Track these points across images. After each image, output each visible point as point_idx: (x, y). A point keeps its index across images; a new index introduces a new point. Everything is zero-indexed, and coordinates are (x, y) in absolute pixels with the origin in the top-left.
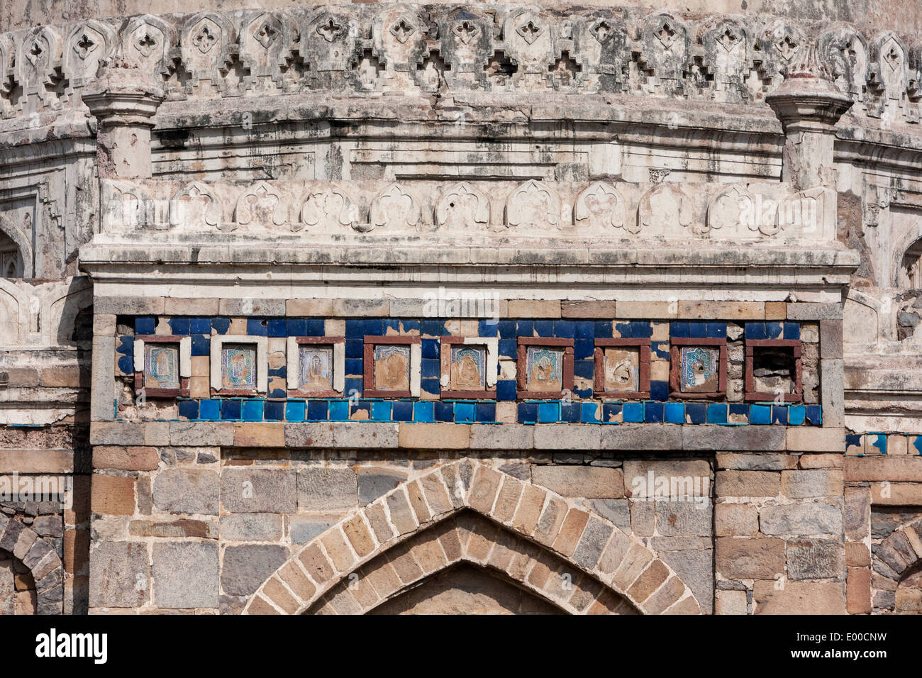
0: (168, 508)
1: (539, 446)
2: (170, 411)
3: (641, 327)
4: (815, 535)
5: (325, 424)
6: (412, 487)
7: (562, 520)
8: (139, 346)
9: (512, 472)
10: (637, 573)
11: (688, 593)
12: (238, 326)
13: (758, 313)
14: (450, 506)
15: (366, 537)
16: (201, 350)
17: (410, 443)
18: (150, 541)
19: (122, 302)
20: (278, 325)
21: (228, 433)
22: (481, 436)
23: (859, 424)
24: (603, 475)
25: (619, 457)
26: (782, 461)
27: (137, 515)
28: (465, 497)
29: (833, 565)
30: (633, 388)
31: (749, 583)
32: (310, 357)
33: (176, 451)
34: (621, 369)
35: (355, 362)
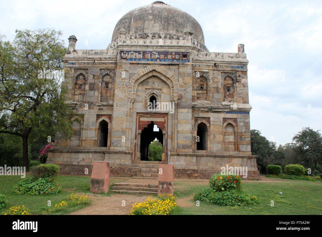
0: (124, 69)
1: (162, 63)
2: (125, 60)
3: (172, 52)
4: (189, 72)
5: (140, 61)
6: (149, 67)
7: (163, 71)
8: (122, 54)
9: (159, 66)
10: (171, 76)
11: (176, 78)
12: (132, 52)
13: (183, 52)
14: (152, 69)
15: (144, 72)
16: (128, 54)
17: (149, 63)
18: (122, 72)
19: (121, 50)
20: (135, 52)
21: (130, 62)
22: (156, 62)
23: (193, 64)
24: (168, 67)
25: (169, 65)
26: (186, 65)
27: (121, 69)
28: (154, 69)
29: (191, 75)
31: (182, 77)
32: (139, 55)
33: (125, 64)
34: (170, 57)
35: (143, 55)
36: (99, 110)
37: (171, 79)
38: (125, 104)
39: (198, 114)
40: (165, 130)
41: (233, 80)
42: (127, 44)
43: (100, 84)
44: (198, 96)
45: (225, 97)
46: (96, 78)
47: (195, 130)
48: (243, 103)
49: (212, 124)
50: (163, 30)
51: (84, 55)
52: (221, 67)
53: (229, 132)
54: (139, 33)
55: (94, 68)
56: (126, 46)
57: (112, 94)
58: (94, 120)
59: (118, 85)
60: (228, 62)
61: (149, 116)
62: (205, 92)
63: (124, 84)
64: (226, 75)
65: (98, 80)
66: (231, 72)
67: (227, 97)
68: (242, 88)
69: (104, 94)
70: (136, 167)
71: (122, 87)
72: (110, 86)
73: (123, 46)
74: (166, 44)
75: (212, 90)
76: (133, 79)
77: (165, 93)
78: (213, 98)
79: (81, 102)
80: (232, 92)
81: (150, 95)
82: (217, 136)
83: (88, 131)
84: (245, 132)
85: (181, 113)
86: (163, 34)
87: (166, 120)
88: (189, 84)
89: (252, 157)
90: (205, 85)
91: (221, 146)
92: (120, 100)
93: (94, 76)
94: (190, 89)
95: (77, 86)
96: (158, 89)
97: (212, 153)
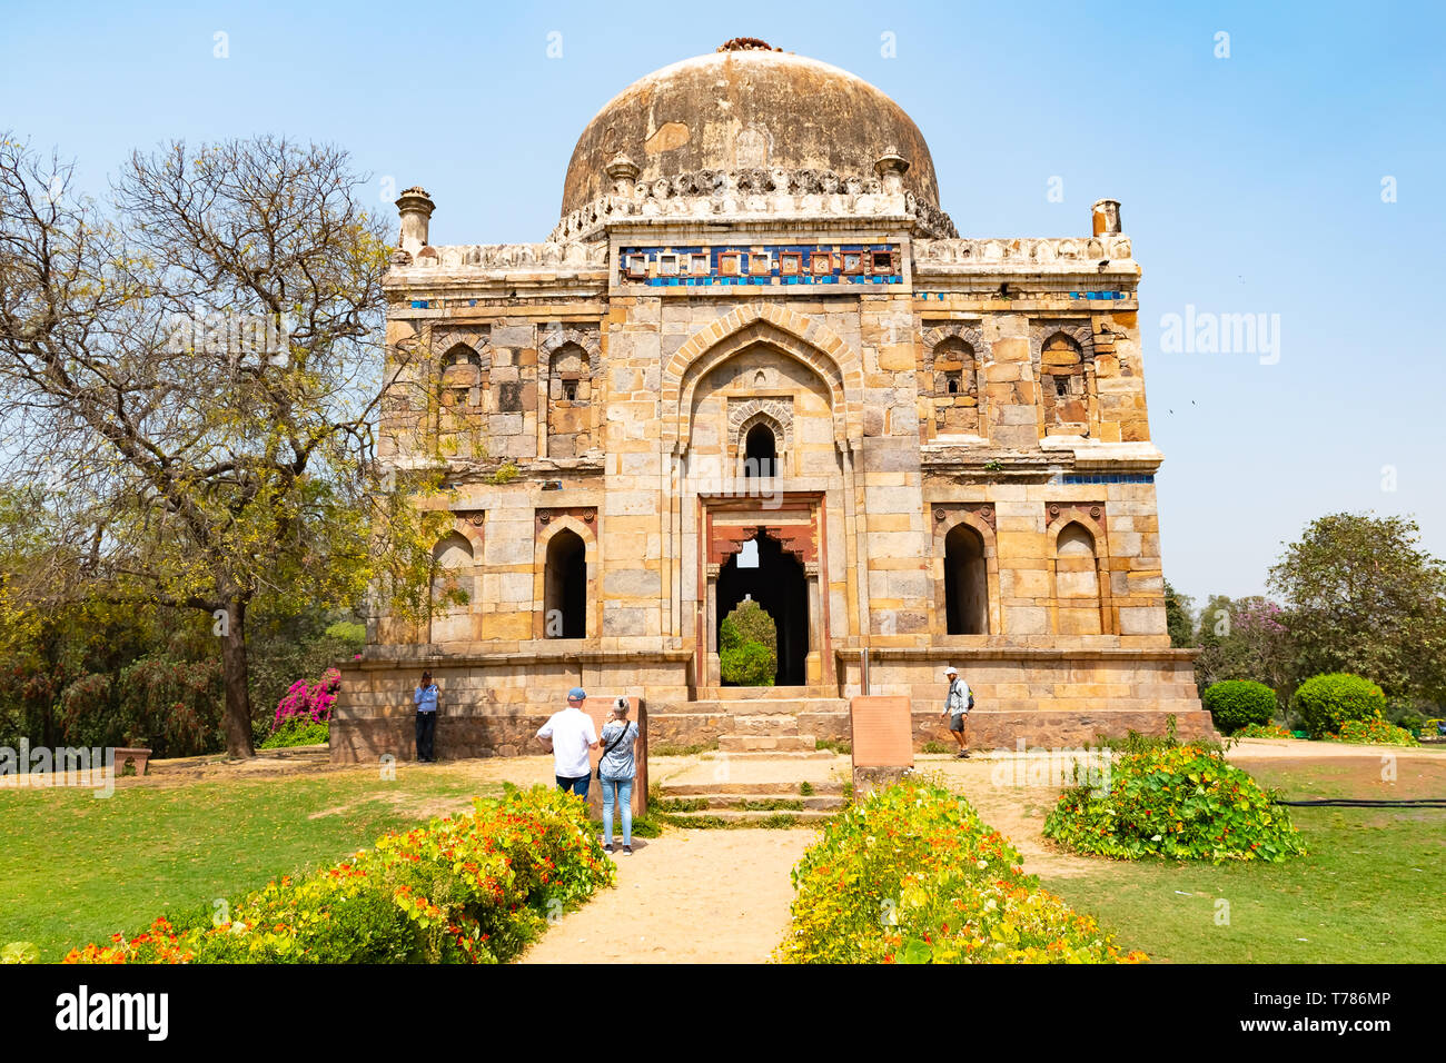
0: (640, 320)
1: (790, 293)
2: (641, 284)
3: (830, 246)
4: (901, 325)
5: (702, 286)
6: (738, 311)
7: (799, 321)
8: (628, 258)
9: (780, 305)
10: (829, 342)
11: (851, 350)
12: (668, 250)
13: (875, 241)
14: (753, 317)
15: (719, 330)
16: (653, 260)
17: (737, 293)
18: (632, 333)
19: (622, 242)
20: (683, 249)
21: (663, 291)
22: (766, 290)
23: (916, 288)
24: (815, 306)
25: (821, 298)
26: (887, 297)
27: (627, 323)
28: (760, 316)
29: (909, 337)
30: (826, 270)
31: (875, 345)
32: (696, 261)
33: (643, 299)
34: (821, 266)
35: (715, 262)
36: (544, 489)
37: (832, 355)
38: (650, 463)
39: (947, 491)
40: (816, 560)
41: (1078, 347)
42: (647, 219)
43: (543, 385)
44: (940, 418)
45: (1049, 418)
46: (523, 361)
47: (938, 557)
48: (1125, 441)
49: (1002, 531)
50: (780, 159)
51: (470, 268)
52: (1027, 299)
53: (1074, 559)
54: (683, 172)
55: (513, 321)
56: (642, 224)
57: (594, 422)
58: (528, 530)
59: (619, 388)
60: (1056, 275)
61: (747, 506)
62: (968, 400)
63: (641, 380)
64: (1051, 330)
65: (535, 370)
66: (1068, 316)
67: (1058, 419)
68: (1120, 379)
69: (560, 426)
70: (709, 715)
71: (634, 393)
72: (583, 390)
73: (630, 225)
74: (805, 215)
75: (998, 391)
76: (677, 359)
77: (807, 413)
78: (1001, 423)
79: (467, 459)
80: (1075, 398)
81: (747, 422)
82: (1024, 574)
83: (505, 578)
84: (1138, 556)
85: (880, 487)
86: (780, 174)
87: (819, 521)
88: (904, 370)
89: (1175, 655)
90: (967, 373)
91: (1045, 617)
92: (630, 447)
93: (516, 353)
94: (907, 392)
95: (449, 398)
96: (781, 398)
97: (1009, 643)
